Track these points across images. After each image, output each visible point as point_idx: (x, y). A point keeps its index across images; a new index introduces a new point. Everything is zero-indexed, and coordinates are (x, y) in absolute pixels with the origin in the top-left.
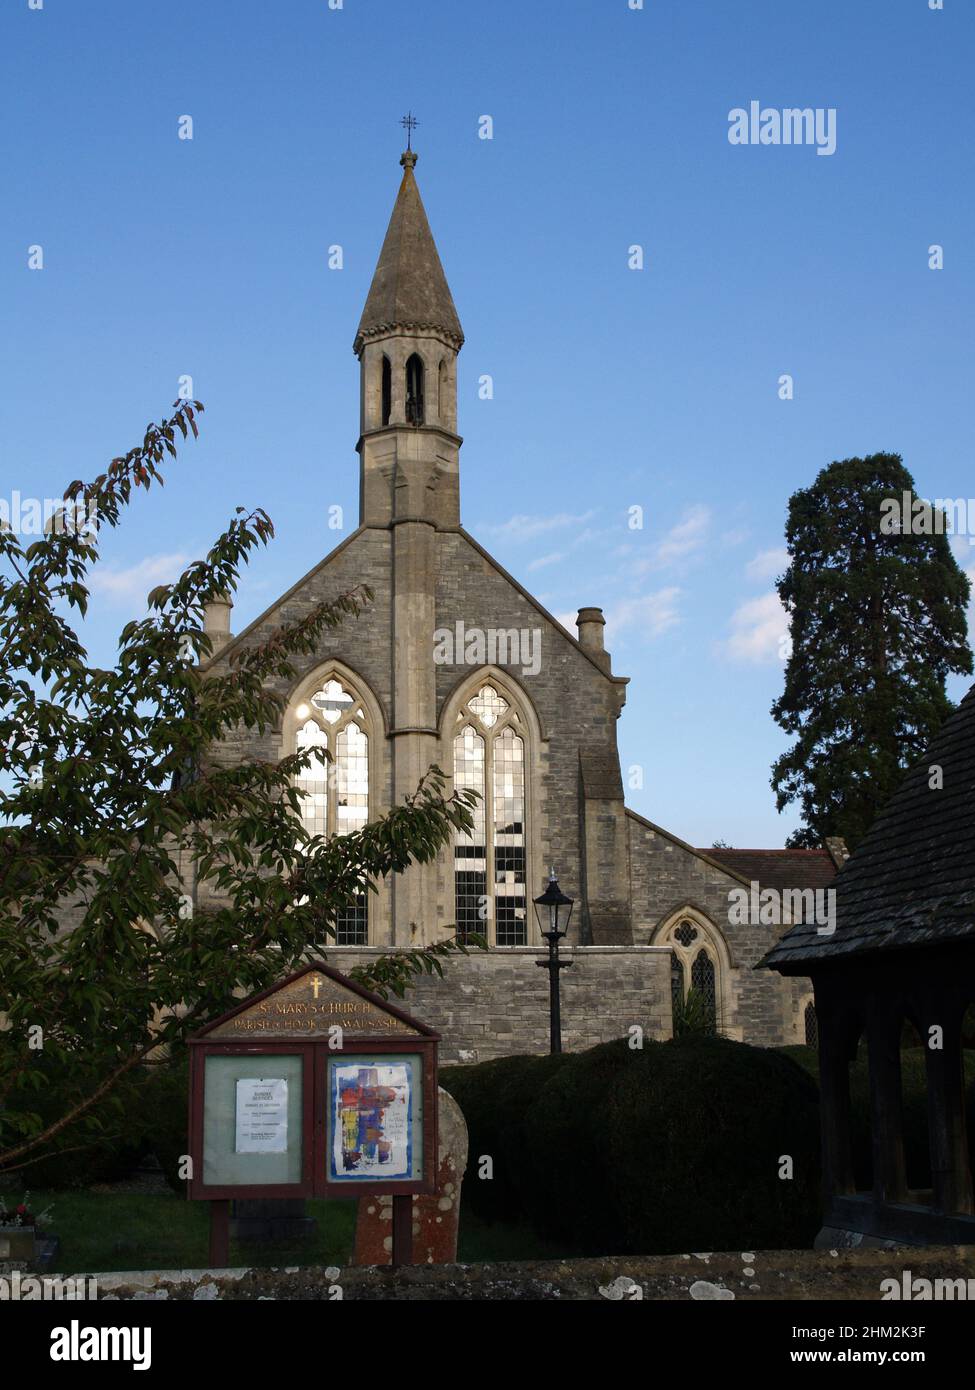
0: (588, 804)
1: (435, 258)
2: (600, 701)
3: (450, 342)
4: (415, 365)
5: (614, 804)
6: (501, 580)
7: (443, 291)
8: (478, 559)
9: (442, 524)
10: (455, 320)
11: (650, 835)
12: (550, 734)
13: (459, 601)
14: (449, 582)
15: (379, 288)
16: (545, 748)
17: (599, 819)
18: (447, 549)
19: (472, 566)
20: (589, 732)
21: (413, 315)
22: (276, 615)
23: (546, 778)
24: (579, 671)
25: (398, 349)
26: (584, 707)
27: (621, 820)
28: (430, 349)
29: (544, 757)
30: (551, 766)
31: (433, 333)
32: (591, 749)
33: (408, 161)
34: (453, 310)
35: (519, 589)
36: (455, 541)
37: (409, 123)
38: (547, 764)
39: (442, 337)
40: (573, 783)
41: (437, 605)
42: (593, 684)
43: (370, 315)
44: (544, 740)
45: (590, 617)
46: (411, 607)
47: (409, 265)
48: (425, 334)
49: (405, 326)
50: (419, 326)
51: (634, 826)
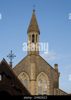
0: (54, 89)
1: (36, 22)
2: (56, 76)
3: (38, 32)
4: (33, 36)
5: (57, 89)
6: (44, 61)
7: (37, 26)
8: (41, 59)
9: (37, 55)
10: (39, 30)
11: (63, 92)
12: (50, 80)
13: (39, 64)
14: (38, 62)
15: (30, 27)
16: (49, 82)
17: (56, 91)
18: (37, 58)
19: (40, 60)
20: (55, 80)
21: (33, 30)
22: (17, 66)
23: (49, 85)
24: (54, 72)
25: (31, 34)
26: (54, 76)
27: (58, 90)
28: (35, 34)
29: (49, 83)
30: (50, 84)
31: (35, 32)
32: (55, 82)
33: (34, 11)
34: (38, 28)
35: (46, 62)
36: (38, 57)
37: (34, 6)
38: (49, 84)
39: (37, 32)
40: (53, 86)
41: (36, 65)
42: (56, 74)
43: (28, 30)
44: (49, 81)
45: (56, 65)
46: (32, 65)
47: (33, 24)
48: (34, 32)
49: (32, 31)
50: (34, 31)
51: (61, 91)
